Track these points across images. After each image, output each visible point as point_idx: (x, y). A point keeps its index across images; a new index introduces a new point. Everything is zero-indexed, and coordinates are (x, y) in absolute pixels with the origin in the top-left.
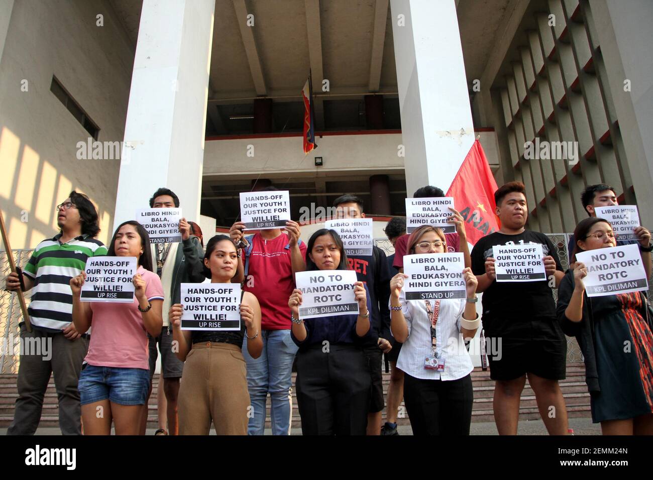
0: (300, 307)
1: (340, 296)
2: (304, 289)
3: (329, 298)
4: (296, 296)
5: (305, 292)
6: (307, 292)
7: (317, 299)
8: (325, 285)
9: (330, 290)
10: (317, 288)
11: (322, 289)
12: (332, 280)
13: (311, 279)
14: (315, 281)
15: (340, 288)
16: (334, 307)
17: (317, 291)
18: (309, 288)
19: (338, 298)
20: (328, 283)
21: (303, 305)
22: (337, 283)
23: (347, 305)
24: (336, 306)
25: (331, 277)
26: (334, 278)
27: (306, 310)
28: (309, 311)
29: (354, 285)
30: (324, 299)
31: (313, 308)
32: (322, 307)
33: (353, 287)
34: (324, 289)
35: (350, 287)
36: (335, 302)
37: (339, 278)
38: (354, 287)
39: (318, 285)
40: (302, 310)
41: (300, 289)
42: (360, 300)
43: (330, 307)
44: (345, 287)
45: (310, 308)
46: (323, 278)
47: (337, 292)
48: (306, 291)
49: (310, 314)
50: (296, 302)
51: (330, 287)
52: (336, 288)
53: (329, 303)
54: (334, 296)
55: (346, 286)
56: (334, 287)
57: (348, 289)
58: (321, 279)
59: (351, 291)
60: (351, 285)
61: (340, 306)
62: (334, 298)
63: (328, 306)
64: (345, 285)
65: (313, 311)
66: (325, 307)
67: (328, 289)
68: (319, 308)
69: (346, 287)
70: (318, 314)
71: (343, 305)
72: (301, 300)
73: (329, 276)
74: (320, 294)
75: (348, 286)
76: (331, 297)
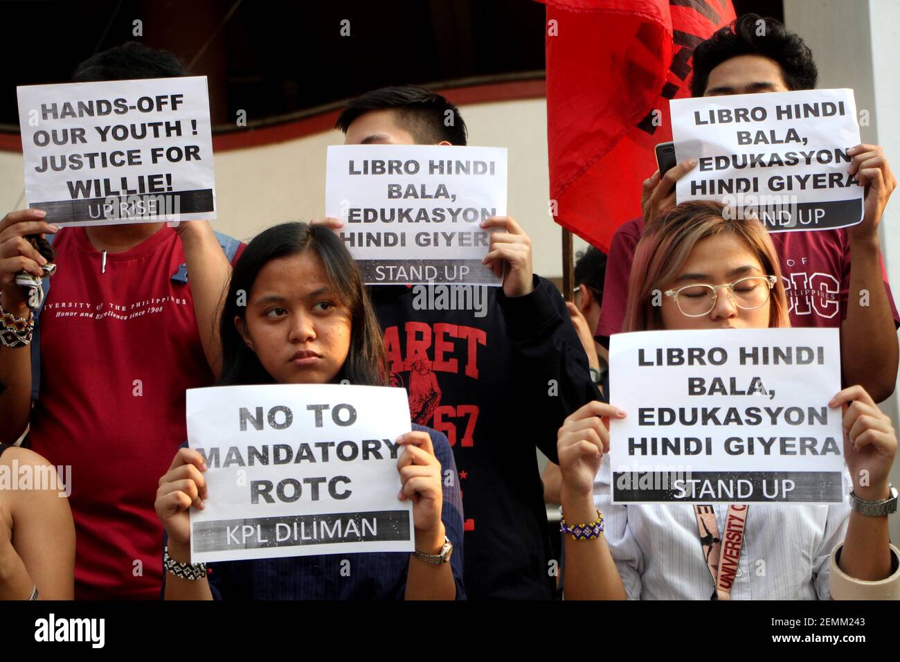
0: (196, 519)
1: (346, 480)
2: (215, 451)
3: (307, 489)
4: (187, 475)
5: (217, 464)
6: (227, 464)
7: (261, 490)
8: (293, 438)
9: (310, 457)
10: (265, 448)
11: (283, 454)
12: (319, 421)
13: (244, 414)
14: (259, 423)
15: (347, 451)
16: (323, 523)
17: (264, 459)
18: (234, 449)
19: (341, 488)
20: (303, 431)
21: (210, 513)
22: (337, 434)
23: (369, 516)
24: (330, 519)
25: (318, 410)
26: (327, 415)
27: (219, 528)
28: (230, 535)
29: (397, 445)
30: (289, 490)
31: (245, 522)
32: (278, 520)
33: (394, 448)
34: (289, 452)
35: (385, 450)
36: (327, 505)
37: (344, 415)
38: (400, 451)
39: (268, 437)
40: (202, 529)
41: (201, 451)
42: (418, 496)
43: (308, 520)
44: (366, 451)
45: (232, 524)
46: (288, 413)
47: (335, 467)
48: (223, 459)
49: (234, 547)
50: (187, 500)
51: (312, 447)
52: (332, 451)
53: (305, 506)
54: (323, 480)
55: (371, 446)
56: (324, 446)
57: (378, 456)
58: (280, 417)
59: (387, 462)
60: (387, 442)
61: (344, 518)
62: (323, 488)
63: (299, 519)
64: (365, 443)
65: (244, 535)
66: (290, 520)
67: (305, 453)
68: (267, 525)
69: (370, 449)
70: (264, 545)
71: (358, 517)
72: (202, 492)
73: (310, 408)
74: (274, 473)
75: (378, 444)
76: (315, 483)
